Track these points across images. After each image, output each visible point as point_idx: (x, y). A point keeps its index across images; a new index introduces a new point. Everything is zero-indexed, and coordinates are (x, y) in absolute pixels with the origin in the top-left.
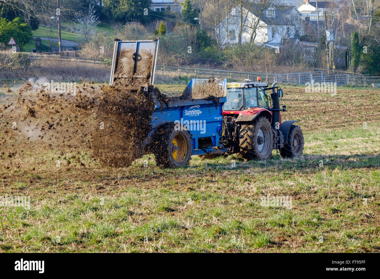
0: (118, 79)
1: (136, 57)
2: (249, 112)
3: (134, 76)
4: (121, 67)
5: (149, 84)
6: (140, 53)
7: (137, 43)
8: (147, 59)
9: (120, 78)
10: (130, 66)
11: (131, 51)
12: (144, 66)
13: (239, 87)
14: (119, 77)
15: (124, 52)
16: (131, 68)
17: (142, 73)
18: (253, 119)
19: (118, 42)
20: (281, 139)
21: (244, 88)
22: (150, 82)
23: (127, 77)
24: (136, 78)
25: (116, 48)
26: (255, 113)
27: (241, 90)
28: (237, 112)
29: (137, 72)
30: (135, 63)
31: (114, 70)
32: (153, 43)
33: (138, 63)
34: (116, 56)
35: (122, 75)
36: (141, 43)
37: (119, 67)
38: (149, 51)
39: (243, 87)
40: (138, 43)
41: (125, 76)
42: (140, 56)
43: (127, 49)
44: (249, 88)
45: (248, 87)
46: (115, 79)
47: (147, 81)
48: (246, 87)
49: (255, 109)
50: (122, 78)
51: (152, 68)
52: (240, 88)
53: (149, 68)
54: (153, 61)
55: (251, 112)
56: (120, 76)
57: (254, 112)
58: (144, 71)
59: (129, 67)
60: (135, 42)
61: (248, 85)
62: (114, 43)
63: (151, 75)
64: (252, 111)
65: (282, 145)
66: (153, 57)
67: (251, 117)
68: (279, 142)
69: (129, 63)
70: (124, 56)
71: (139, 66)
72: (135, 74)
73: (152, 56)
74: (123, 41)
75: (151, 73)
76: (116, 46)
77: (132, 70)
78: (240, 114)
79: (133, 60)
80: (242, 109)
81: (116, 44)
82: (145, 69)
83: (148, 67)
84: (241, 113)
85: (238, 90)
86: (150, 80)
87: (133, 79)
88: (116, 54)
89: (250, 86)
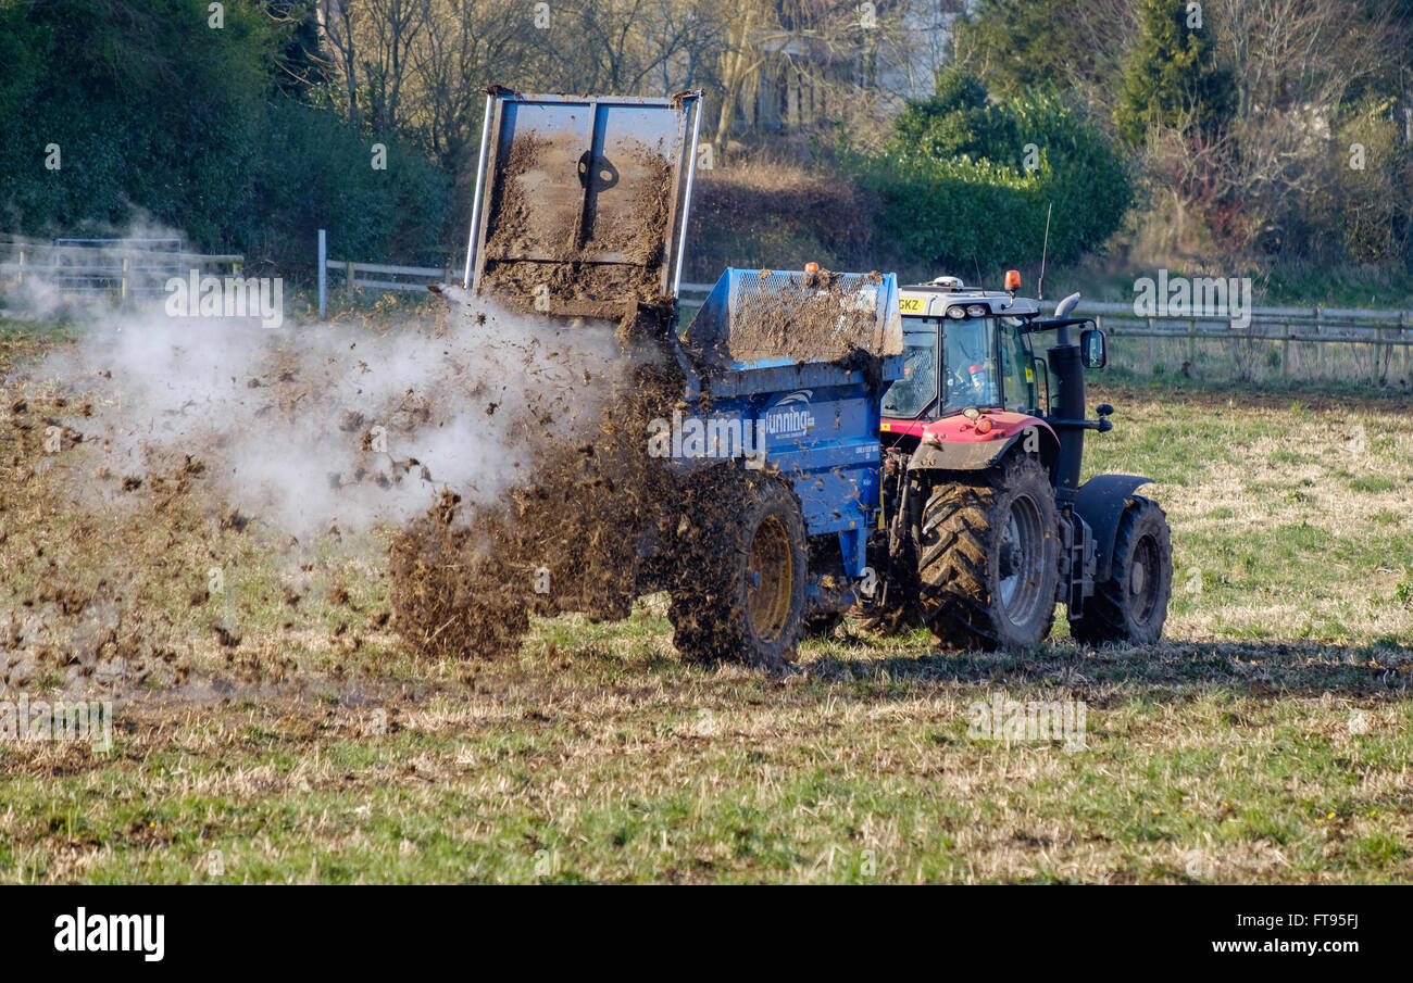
0: (502, 265)
1: (592, 169)
2: (972, 431)
3: (586, 255)
4: (519, 213)
5: (657, 291)
6: (609, 152)
7: (593, 107)
8: (643, 180)
9: (513, 262)
10: (561, 208)
11: (566, 143)
12: (631, 210)
13: (922, 311)
14: (511, 256)
15: (529, 146)
16: (567, 218)
17: (622, 243)
18: (991, 461)
19: (500, 101)
20: (1086, 557)
21: (947, 316)
22: (663, 283)
23: (548, 257)
24: (594, 264)
25: (491, 126)
26: (996, 437)
27: (933, 327)
28: (909, 424)
29: (596, 235)
30: (587, 196)
31: (484, 224)
32: (675, 112)
33: (603, 199)
34: (491, 164)
35: (526, 247)
36: (611, 110)
37: (508, 212)
38: (653, 143)
39: (941, 313)
40: (599, 106)
41: (538, 253)
42: (610, 167)
43: (544, 133)
44: (968, 318)
45: (967, 314)
46: (490, 266)
47: (646, 280)
48: (958, 314)
49: (995, 418)
50: (525, 259)
51: (671, 222)
52: (925, 319)
53: (655, 221)
54: (674, 193)
55: (979, 432)
56: (516, 252)
57: (994, 432)
58: (630, 233)
59: (560, 214)
60: (588, 104)
61: (964, 306)
62: (485, 102)
63: (668, 251)
64: (981, 424)
65: (1087, 586)
66: (676, 172)
67: (980, 454)
68: (1078, 570)
69: (558, 197)
70: (532, 164)
71: (606, 211)
72: (590, 244)
73: (668, 169)
74: (527, 96)
75: (668, 243)
76: (492, 118)
77: (575, 228)
78: (928, 436)
79: (576, 183)
80: (931, 414)
81: (491, 107)
82: (633, 224)
83: (650, 215)
84: (930, 430)
85: (919, 325)
86: (664, 273)
87: (577, 265)
88: (493, 152)
89: (976, 312)
